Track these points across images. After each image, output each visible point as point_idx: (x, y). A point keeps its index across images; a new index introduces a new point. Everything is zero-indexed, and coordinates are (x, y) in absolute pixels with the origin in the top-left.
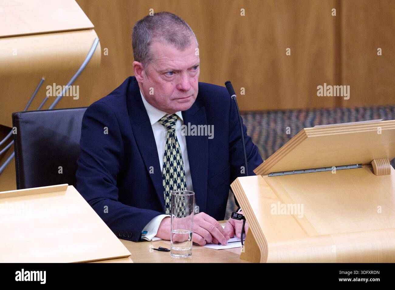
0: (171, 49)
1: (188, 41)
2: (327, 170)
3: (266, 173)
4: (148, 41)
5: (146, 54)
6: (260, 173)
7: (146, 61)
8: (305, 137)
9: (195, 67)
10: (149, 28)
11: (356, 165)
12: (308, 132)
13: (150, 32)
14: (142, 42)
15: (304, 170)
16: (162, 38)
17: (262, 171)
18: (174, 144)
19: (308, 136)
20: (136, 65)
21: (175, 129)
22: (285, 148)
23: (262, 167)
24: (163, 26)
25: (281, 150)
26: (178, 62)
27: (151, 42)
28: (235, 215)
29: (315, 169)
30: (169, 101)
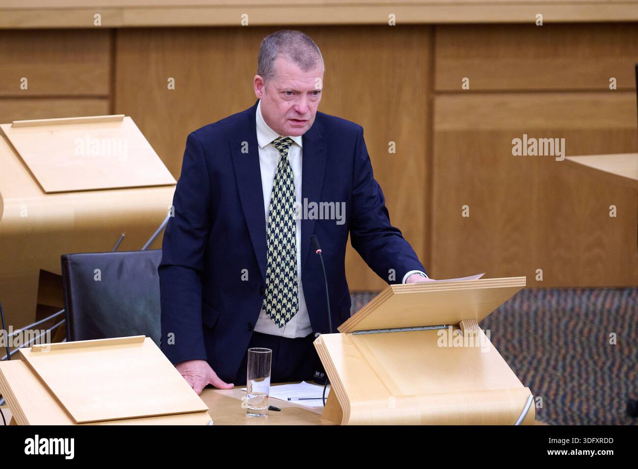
0: (294, 67)
1: (314, 63)
2: (413, 329)
3: (351, 331)
4: (273, 56)
5: (269, 69)
6: (345, 330)
7: (268, 76)
8: (391, 294)
9: (316, 92)
10: (278, 43)
11: (443, 325)
12: (395, 289)
13: (277, 48)
14: (267, 55)
15: (390, 329)
16: (287, 55)
17: (347, 328)
18: (285, 168)
19: (395, 293)
20: (257, 79)
21: (287, 153)
22: (371, 305)
23: (347, 324)
24: (291, 42)
25: (369, 305)
26: (299, 83)
27: (276, 57)
28: (317, 374)
29: (401, 328)
30: (283, 121)
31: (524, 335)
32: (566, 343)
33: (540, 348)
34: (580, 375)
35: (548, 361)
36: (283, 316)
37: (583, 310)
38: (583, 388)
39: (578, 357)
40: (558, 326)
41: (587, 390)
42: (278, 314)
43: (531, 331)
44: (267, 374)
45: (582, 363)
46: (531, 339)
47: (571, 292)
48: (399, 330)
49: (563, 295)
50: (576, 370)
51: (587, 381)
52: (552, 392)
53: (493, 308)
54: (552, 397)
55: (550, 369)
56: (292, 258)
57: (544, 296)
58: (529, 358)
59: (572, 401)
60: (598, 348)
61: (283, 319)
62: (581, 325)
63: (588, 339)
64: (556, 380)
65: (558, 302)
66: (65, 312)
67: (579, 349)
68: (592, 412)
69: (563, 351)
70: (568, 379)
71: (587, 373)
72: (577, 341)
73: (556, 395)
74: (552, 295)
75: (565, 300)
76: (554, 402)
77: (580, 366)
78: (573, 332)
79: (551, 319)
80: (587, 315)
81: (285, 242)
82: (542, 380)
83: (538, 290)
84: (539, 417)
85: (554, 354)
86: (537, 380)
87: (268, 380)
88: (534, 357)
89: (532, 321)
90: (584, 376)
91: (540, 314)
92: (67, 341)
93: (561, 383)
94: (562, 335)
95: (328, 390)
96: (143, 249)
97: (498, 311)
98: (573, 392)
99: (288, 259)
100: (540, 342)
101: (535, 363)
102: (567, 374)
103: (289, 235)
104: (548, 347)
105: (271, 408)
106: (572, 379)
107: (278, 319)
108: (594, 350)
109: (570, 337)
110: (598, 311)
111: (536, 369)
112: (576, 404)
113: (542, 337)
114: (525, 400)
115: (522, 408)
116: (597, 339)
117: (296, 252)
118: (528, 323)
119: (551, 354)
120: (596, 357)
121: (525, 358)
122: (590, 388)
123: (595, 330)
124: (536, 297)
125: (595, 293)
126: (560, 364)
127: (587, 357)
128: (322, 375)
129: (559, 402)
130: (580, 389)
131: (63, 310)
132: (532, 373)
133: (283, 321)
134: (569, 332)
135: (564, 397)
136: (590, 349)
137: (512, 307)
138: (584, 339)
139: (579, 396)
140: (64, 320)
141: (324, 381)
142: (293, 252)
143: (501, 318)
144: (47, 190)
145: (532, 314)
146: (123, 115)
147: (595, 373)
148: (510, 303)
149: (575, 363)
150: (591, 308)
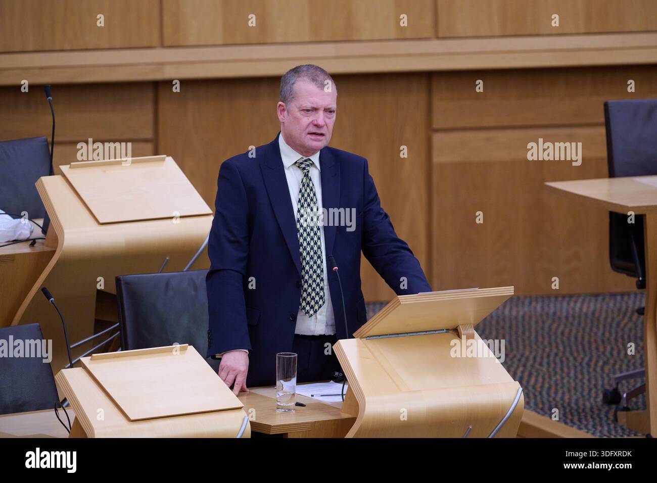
0: (312, 87)
2: (418, 334)
3: (364, 336)
4: (293, 81)
5: (290, 93)
6: (359, 336)
7: (289, 100)
8: (398, 304)
9: (331, 112)
10: (296, 72)
11: (444, 330)
13: (296, 75)
14: (288, 83)
15: (398, 334)
16: (305, 78)
17: (361, 334)
18: (308, 183)
19: (401, 303)
20: (280, 106)
21: (309, 171)
22: (382, 313)
23: (361, 331)
24: (308, 69)
25: (377, 315)
26: (317, 100)
27: (296, 81)
28: (337, 374)
29: (407, 333)
30: (304, 135)
31: (514, 337)
32: (550, 343)
33: (528, 348)
34: (562, 369)
35: (535, 358)
36: (312, 307)
37: (564, 314)
38: (565, 381)
39: (560, 354)
40: (543, 328)
41: (569, 382)
42: (308, 306)
43: (520, 333)
44: (293, 374)
45: (564, 359)
46: (520, 340)
47: (553, 299)
48: (406, 335)
49: (546, 302)
50: (559, 365)
51: (568, 374)
52: (539, 385)
53: (486, 314)
54: (539, 389)
55: (537, 365)
56: (319, 257)
57: (530, 303)
58: (518, 357)
59: (556, 392)
60: (577, 346)
61: (312, 310)
62: (562, 327)
63: (569, 339)
64: (541, 374)
65: (542, 308)
66: (119, 325)
67: (561, 348)
68: (573, 401)
69: (547, 350)
70: (552, 373)
71: (569, 368)
72: (559, 340)
73: (542, 387)
74: (537, 302)
75: (549, 306)
76: (541, 393)
77: (562, 362)
78: (555, 333)
79: (537, 323)
80: (567, 318)
81: (312, 244)
82: (530, 375)
83: (525, 297)
84: (527, 406)
85: (540, 352)
86: (526, 374)
87: (294, 380)
88: (522, 355)
89: (520, 325)
90: (566, 370)
91: (527, 318)
92: (122, 350)
93: (546, 377)
94: (546, 335)
95: (346, 387)
96: (185, 270)
97: (491, 316)
98: (557, 385)
99: (315, 258)
100: (527, 342)
101: (523, 360)
102: (551, 369)
103: (316, 239)
104: (534, 347)
105: (298, 404)
106: (556, 373)
107: (308, 310)
108: (574, 348)
109: (553, 338)
110: (576, 315)
111: (525, 366)
112: (560, 395)
113: (529, 338)
114: (515, 393)
115: (513, 399)
116: (576, 338)
117: (321, 253)
118: (517, 327)
119: (537, 352)
120: (576, 354)
121: (515, 356)
122: (571, 381)
123: (574, 331)
124: (523, 303)
125: (574, 299)
126: (545, 361)
127: (568, 354)
128: (341, 375)
129: (544, 393)
130: (562, 383)
131: (118, 324)
132: (521, 369)
133: (312, 312)
134: (552, 333)
135: (549, 389)
136: (571, 347)
137: (503, 313)
138: (565, 339)
139: (562, 388)
140: (119, 332)
141: (342, 379)
142: (319, 253)
143: (494, 322)
144: (101, 221)
145: (520, 319)
146: (165, 156)
147: (575, 367)
148: (500, 308)
149: (558, 360)
150: (571, 312)
